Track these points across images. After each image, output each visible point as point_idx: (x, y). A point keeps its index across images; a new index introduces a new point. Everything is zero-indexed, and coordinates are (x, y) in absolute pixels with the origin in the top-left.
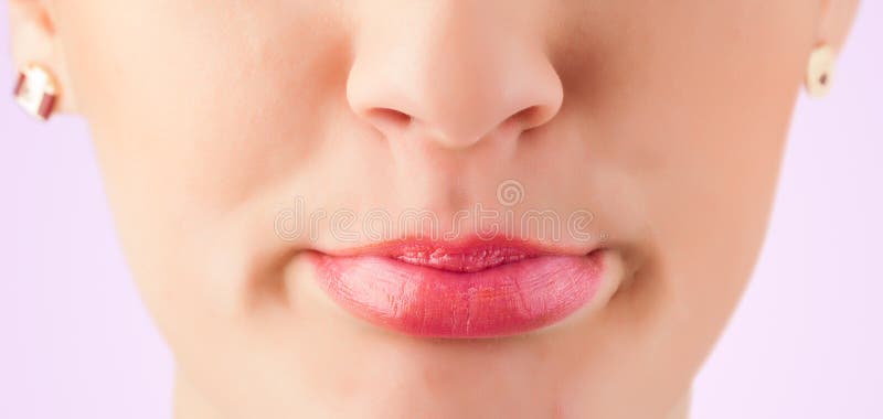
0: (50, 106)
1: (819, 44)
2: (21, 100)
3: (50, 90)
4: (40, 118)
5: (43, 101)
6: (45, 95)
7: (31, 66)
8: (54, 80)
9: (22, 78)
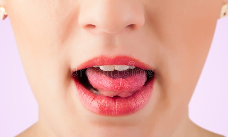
6: (4, 15)
7: (1, 7)
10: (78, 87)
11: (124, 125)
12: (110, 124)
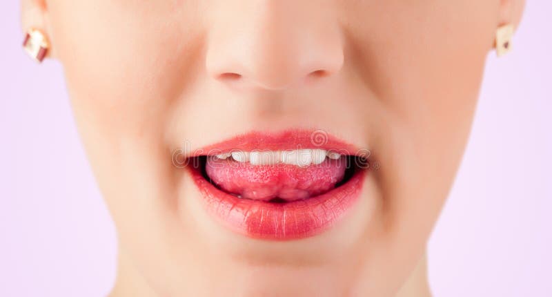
0: (44, 54)
1: (502, 25)
2: (27, 49)
3: (45, 45)
4: (37, 61)
5: (40, 51)
6: (41, 48)
7: (34, 30)
8: (47, 39)
9: (28, 37)
10: (199, 185)
11: (301, 261)
12: (271, 260)
